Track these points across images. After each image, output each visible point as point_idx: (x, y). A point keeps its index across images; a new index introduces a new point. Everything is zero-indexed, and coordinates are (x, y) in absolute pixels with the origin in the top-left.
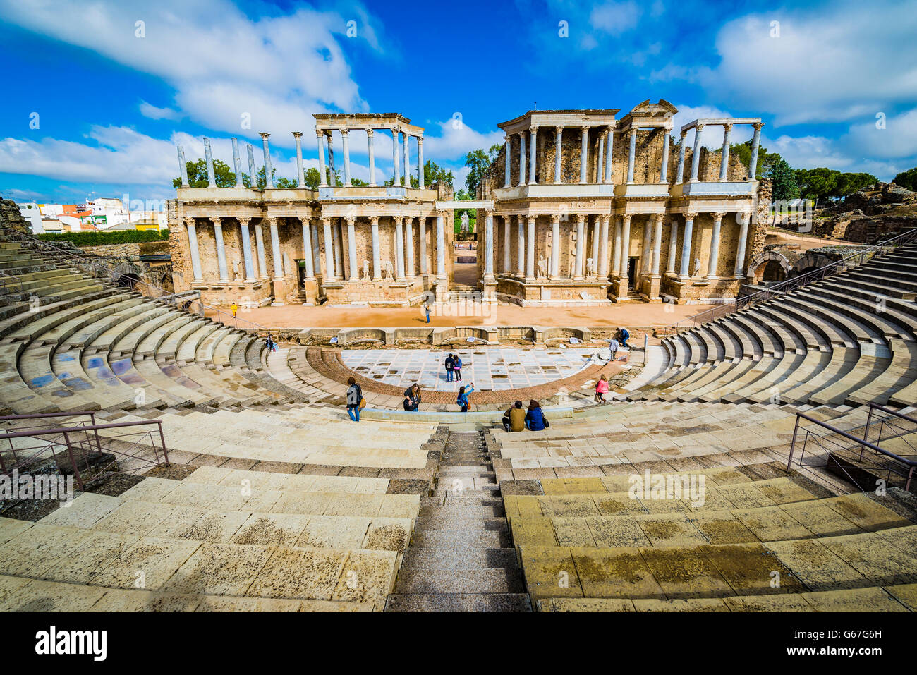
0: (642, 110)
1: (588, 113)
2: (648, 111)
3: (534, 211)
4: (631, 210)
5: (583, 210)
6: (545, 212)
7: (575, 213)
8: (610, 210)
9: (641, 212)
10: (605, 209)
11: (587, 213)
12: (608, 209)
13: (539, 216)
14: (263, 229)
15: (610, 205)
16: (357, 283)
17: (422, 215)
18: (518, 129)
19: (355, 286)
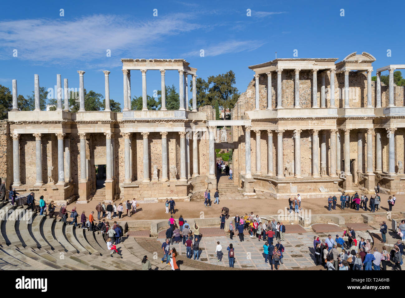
0: (351, 59)
1: (316, 61)
2: (356, 59)
3: (281, 128)
4: (349, 126)
5: (317, 127)
6: (290, 128)
7: (311, 128)
8: (336, 126)
9: (357, 127)
10: (332, 126)
11: (320, 129)
12: (334, 125)
13: (285, 131)
14: (71, 142)
15: (336, 123)
16: (149, 183)
17: (196, 131)
18: (266, 70)
19: (147, 186)
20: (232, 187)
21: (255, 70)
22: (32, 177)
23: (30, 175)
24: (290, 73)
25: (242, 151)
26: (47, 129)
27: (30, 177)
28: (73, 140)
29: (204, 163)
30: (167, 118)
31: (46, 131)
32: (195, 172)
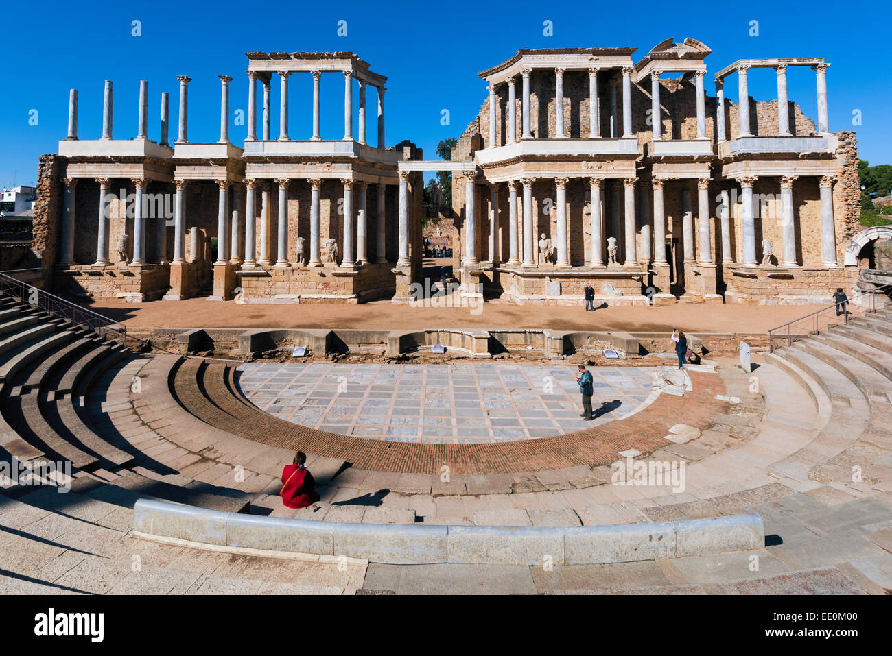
0: (664, 50)
1: (596, 52)
2: (675, 51)
3: (531, 174)
4: (661, 173)
5: (597, 173)
6: (546, 175)
7: (586, 176)
8: (635, 173)
9: (677, 177)
10: (628, 172)
11: (603, 177)
12: (631, 171)
13: (537, 179)
15: (635, 165)
16: (285, 269)
17: (381, 182)
18: (506, 75)
19: (282, 273)
21: (488, 78)
26: (119, 170)
31: (117, 174)
32: (381, 255)
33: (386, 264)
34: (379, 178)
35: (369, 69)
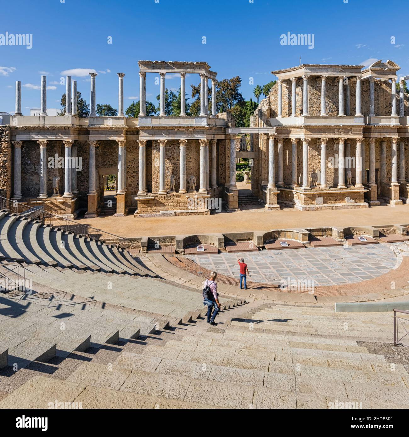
0: (377, 67)
2: (381, 67)
5: (343, 136)
6: (316, 137)
7: (338, 137)
8: (362, 135)
9: (382, 136)
10: (358, 135)
11: (346, 138)
12: (360, 134)
13: (311, 139)
14: (78, 149)
15: (362, 131)
16: (166, 195)
17: (215, 138)
18: (292, 75)
19: (163, 198)
20: (251, 198)
21: (277, 75)
22: (34, 189)
23: (32, 187)
24: (315, 79)
25: (263, 160)
26: (54, 136)
27: (31, 188)
28: (79, 147)
29: (223, 173)
30: (187, 125)
31: (52, 138)
32: (213, 183)
33: (217, 188)
34: (214, 136)
35: (210, 69)
